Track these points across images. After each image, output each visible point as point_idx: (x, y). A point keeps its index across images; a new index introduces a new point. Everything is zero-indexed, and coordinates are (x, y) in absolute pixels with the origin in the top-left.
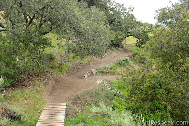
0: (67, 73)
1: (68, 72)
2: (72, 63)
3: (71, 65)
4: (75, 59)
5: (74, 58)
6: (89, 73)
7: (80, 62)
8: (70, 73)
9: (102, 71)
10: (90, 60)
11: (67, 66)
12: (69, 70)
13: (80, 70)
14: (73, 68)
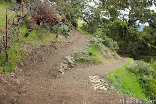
0: (20, 66)
1: (22, 64)
2: (26, 46)
3: (25, 49)
4: (29, 37)
5: (27, 35)
6: (64, 63)
7: (40, 43)
8: (26, 66)
9: (83, 59)
10: (54, 41)
11: (18, 51)
12: (23, 61)
13: (43, 59)
14: (30, 54)
